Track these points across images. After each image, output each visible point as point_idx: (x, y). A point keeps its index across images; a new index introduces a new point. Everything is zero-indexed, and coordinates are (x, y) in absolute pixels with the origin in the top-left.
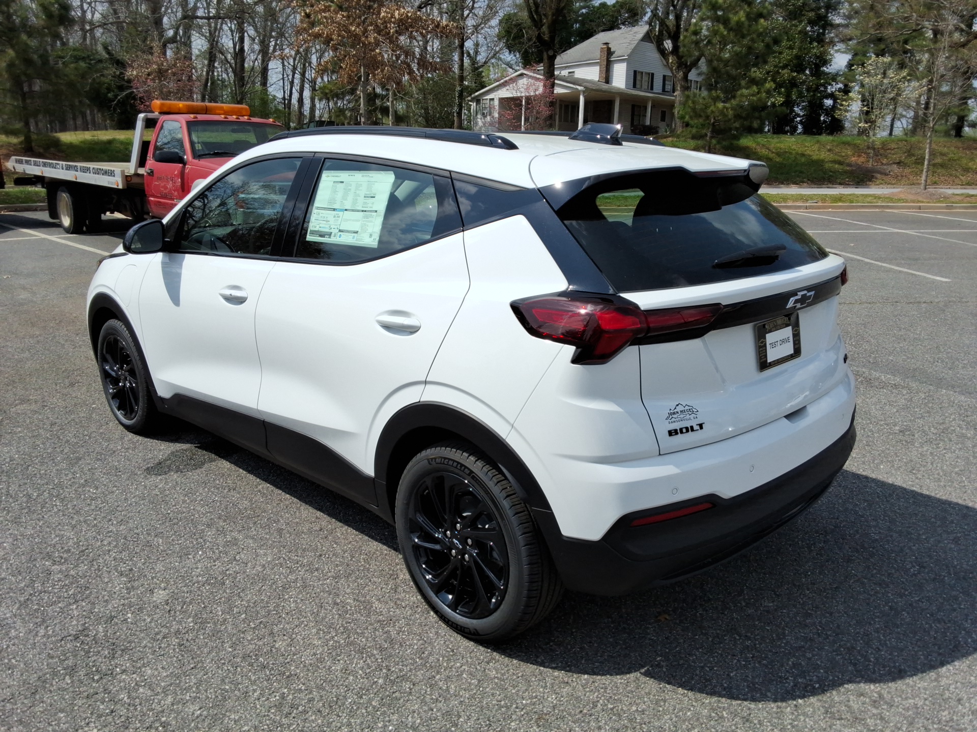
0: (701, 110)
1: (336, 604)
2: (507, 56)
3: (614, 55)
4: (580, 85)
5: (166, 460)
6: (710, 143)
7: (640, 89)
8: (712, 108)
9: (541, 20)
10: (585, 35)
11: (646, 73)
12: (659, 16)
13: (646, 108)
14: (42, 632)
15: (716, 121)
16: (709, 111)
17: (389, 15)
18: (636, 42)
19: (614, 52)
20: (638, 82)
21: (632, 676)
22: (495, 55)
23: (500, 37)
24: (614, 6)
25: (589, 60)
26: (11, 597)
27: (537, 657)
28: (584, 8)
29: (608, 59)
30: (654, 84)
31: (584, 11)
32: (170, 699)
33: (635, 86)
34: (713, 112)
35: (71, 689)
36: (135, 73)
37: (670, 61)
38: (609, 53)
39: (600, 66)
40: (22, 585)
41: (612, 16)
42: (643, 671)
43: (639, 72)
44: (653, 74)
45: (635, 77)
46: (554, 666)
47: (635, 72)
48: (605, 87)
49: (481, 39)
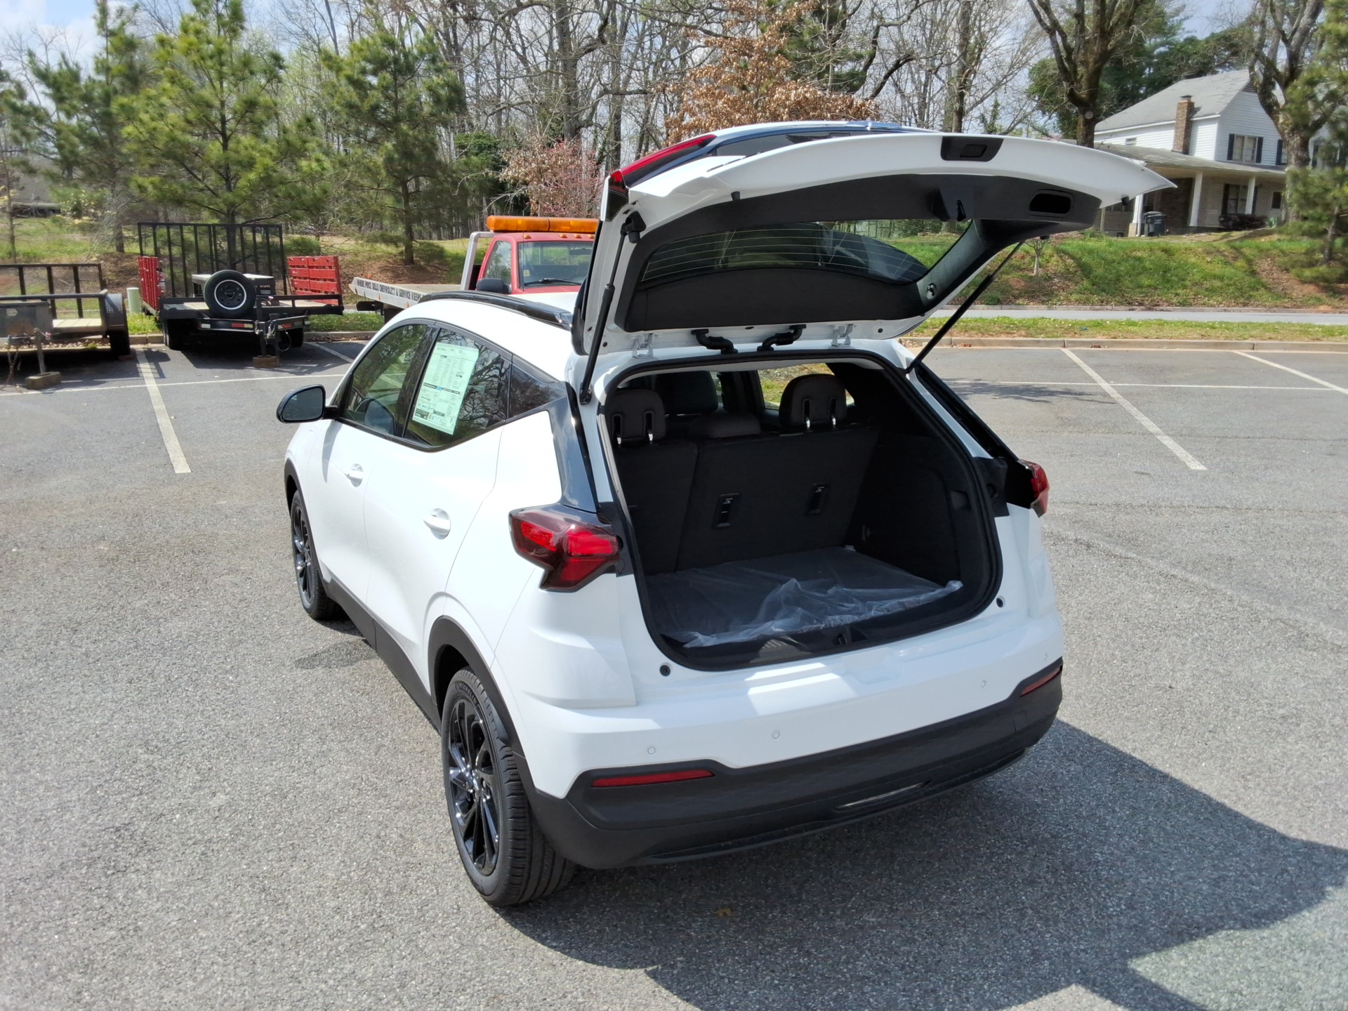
0: (1316, 195)
1: (378, 836)
2: (1040, 120)
3: (1199, 113)
4: (1137, 158)
5: (324, 652)
6: (1332, 244)
7: (1240, 162)
8: (1336, 193)
9: (1075, 72)
10: (1159, 84)
11: (1250, 138)
12: (1263, 56)
13: (1246, 187)
14: (92, 819)
15: (1342, 211)
16: (1329, 196)
17: (784, 97)
18: (1234, 93)
19: (1199, 109)
20: (1236, 151)
21: (630, 972)
22: (1025, 117)
23: (1030, 94)
24: (1207, 41)
25: (1159, 121)
26: (87, 781)
27: (544, 931)
28: (1162, 45)
29: (1190, 117)
30: (1264, 153)
31: (1162, 49)
32: (159, 905)
33: (1230, 156)
34: (1335, 198)
35: (81, 880)
36: (510, 173)
37: (1281, 120)
38: (1191, 109)
39: (1177, 128)
40: (104, 770)
41: (1204, 56)
42: (650, 969)
43: (1239, 137)
44: (1261, 140)
45: (1232, 145)
46: (554, 944)
47: (1232, 137)
48: (1181, 159)
49: (1001, 98)
